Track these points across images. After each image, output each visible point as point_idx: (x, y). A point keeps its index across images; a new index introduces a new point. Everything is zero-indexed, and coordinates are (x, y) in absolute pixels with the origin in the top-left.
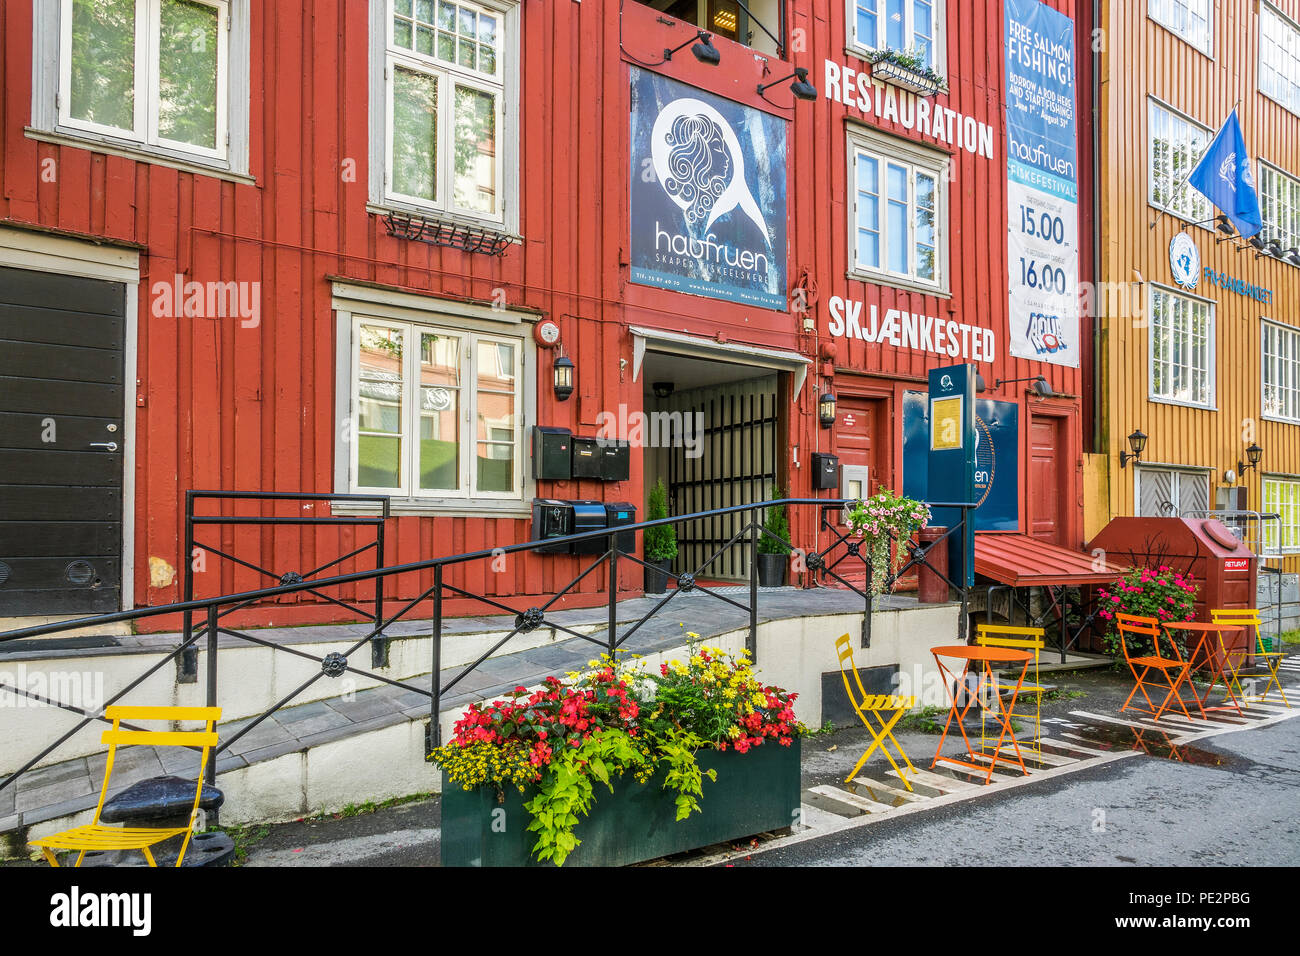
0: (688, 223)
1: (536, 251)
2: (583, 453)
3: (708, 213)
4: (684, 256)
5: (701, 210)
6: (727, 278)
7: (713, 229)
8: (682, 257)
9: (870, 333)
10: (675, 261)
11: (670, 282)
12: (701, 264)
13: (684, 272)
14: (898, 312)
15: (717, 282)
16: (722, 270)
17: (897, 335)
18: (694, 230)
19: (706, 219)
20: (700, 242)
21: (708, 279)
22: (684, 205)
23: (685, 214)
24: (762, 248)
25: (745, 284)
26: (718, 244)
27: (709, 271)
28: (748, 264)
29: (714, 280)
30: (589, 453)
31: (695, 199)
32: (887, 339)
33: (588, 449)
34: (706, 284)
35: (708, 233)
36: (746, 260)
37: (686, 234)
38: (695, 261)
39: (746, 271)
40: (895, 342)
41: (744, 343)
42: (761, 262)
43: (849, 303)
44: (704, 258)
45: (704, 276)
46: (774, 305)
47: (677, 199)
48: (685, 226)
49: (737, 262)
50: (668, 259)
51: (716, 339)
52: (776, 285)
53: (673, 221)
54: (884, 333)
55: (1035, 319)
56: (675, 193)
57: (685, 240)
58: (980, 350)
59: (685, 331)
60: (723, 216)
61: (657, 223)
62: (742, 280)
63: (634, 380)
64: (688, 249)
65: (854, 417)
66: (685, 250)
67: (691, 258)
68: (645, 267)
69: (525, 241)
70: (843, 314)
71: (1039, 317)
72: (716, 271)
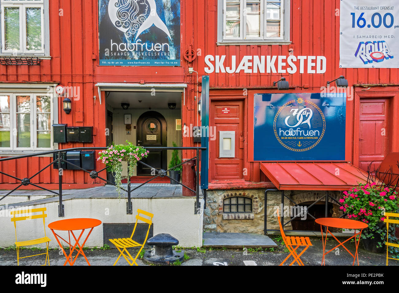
0: (127, 37)
1: (57, 61)
2: (70, 133)
3: (137, 31)
4: (125, 51)
5: (133, 31)
6: (148, 57)
7: (139, 38)
8: (123, 52)
9: (231, 69)
10: (120, 54)
11: (118, 63)
12: (134, 53)
13: (125, 57)
14: (251, 57)
15: (142, 59)
16: (144, 54)
17: (249, 68)
18: (129, 39)
19: (136, 34)
20: (133, 44)
21: (137, 59)
22: (124, 30)
23: (125, 34)
24: (167, 41)
25: (157, 58)
26: (142, 43)
27: (138, 55)
28: (158, 49)
29: (140, 58)
30: (73, 133)
31: (130, 27)
32: (242, 71)
33: (73, 131)
34: (136, 61)
35: (137, 39)
36: (157, 47)
37: (126, 42)
38: (130, 52)
39: (157, 52)
40: (247, 71)
41: (155, 83)
42: (166, 47)
43: (217, 57)
44: (135, 50)
45: (135, 58)
46: (173, 64)
47: (121, 29)
48: (125, 39)
49: (152, 49)
50: (117, 54)
51: (140, 83)
52: (174, 55)
53: (119, 37)
54: (241, 67)
55: (363, 46)
56: (120, 26)
57: (125, 45)
58: (314, 68)
59: (125, 81)
60: (145, 31)
61: (112, 40)
62: (156, 56)
63: (101, 104)
64: (127, 48)
65: (228, 109)
66: (125, 49)
67: (129, 51)
68: (106, 59)
69: (52, 58)
70: (214, 63)
71: (367, 43)
72: (141, 55)
